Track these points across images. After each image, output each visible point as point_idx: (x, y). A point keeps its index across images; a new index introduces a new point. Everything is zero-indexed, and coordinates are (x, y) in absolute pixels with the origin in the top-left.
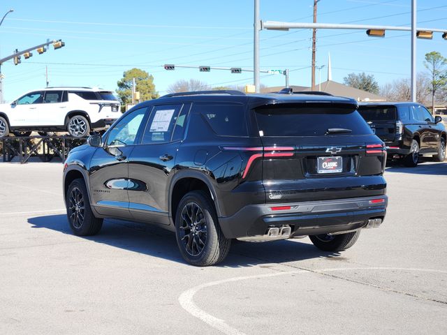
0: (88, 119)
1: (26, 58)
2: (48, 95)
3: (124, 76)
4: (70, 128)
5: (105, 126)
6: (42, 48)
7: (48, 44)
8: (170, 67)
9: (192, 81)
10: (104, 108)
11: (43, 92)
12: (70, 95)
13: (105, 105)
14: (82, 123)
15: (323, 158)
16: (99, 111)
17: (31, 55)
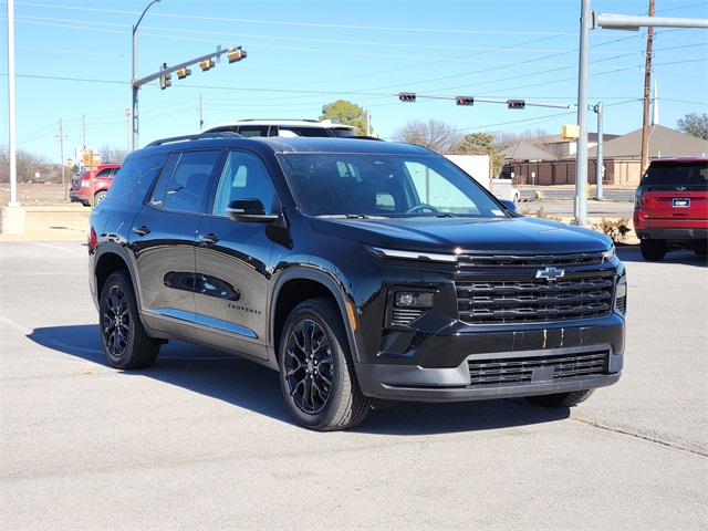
1: (180, 78)
3: (324, 112)
6: (208, 62)
7: (218, 55)
8: (409, 98)
9: (432, 123)
17: (188, 73)
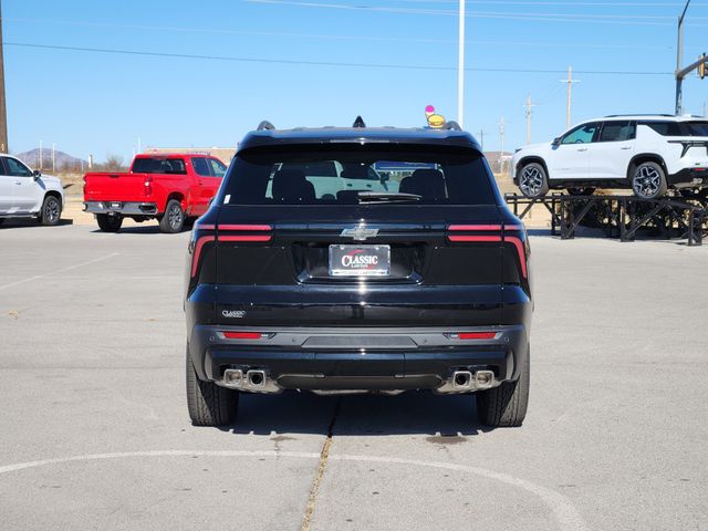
0: (664, 168)
2: (607, 129)
4: (635, 183)
5: (692, 180)
10: (691, 150)
11: (600, 123)
12: (640, 128)
13: (693, 144)
14: (655, 175)
15: (342, 247)
16: (683, 155)
